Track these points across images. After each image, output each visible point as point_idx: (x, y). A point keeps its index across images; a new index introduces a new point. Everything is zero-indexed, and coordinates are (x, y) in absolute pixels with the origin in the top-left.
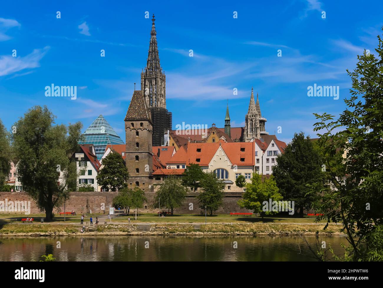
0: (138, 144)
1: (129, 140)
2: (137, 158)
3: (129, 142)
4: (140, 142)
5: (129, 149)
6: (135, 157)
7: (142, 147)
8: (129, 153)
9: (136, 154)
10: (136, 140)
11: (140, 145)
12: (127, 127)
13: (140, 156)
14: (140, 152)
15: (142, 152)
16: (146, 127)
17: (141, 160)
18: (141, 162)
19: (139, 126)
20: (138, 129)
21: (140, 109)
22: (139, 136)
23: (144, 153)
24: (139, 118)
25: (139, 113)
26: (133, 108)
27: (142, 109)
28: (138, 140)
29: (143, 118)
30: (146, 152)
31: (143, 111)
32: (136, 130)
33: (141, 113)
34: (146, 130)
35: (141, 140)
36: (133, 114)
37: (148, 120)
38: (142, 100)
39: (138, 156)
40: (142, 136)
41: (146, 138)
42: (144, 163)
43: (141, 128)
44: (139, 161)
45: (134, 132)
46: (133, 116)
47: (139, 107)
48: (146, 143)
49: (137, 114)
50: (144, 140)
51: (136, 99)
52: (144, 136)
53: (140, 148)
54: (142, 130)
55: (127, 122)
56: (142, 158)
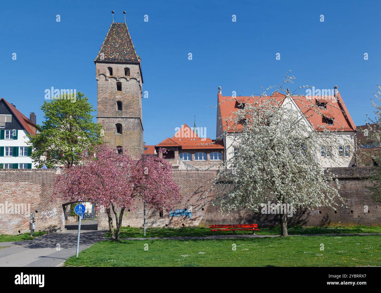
0: (120, 104)
1: (103, 96)
2: (119, 127)
3: (104, 99)
4: (124, 101)
5: (104, 112)
6: (114, 126)
7: (127, 109)
8: (104, 119)
9: (117, 121)
10: (117, 97)
11: (123, 106)
12: (100, 73)
13: (124, 125)
14: (125, 117)
15: (128, 117)
16: (135, 76)
17: (125, 132)
18: (126, 135)
19: (122, 73)
20: (120, 77)
21: (123, 48)
22: (121, 91)
23: (132, 120)
24: (123, 60)
25: (121, 53)
26: (111, 45)
27: (126, 47)
28: (121, 97)
29: (130, 61)
30: (136, 118)
31: (128, 50)
32: (117, 79)
33: (126, 53)
34: (135, 81)
35: (127, 98)
36: (111, 53)
37: (138, 64)
38: (127, 35)
39: (121, 124)
40: (128, 90)
41: (135, 95)
42: (132, 136)
43: (126, 77)
44: (123, 133)
45: (114, 82)
46: (111, 56)
47: (122, 44)
48: (135, 103)
49: (118, 55)
50: (131, 98)
51: (115, 34)
52: (131, 90)
53: (125, 110)
54: (128, 79)
55: (99, 64)
56: (128, 129)
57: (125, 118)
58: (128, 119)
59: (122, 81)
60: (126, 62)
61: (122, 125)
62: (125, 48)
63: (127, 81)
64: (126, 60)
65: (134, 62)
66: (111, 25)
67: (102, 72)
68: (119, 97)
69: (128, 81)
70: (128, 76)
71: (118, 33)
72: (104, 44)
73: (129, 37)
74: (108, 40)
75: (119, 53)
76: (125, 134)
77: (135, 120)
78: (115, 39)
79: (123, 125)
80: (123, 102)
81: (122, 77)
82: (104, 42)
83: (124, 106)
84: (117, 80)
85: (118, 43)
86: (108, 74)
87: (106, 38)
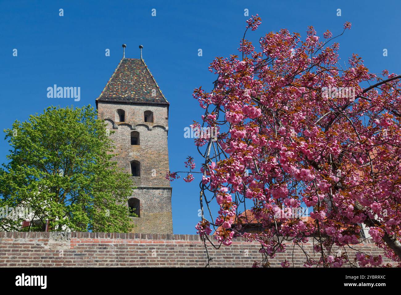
0: (135, 165)
4: (143, 160)
7: (149, 174)
9: (131, 194)
10: (131, 154)
12: (105, 118)
13: (144, 201)
14: (145, 186)
15: (151, 186)
16: (163, 122)
17: (146, 213)
18: (147, 220)
19: (141, 118)
20: (137, 124)
21: (141, 85)
22: (139, 145)
23: (157, 192)
24: (141, 100)
25: (139, 92)
26: (122, 82)
27: (146, 85)
28: (139, 154)
29: (154, 101)
30: (164, 189)
31: (149, 88)
32: (133, 127)
33: (146, 92)
34: (162, 130)
35: (148, 155)
36: (122, 91)
37: (167, 105)
38: (145, 71)
39: (138, 199)
40: (150, 143)
41: (161, 151)
42: (158, 222)
43: (147, 124)
44: (142, 216)
45: (127, 131)
46: (123, 95)
47: (139, 82)
48: (162, 164)
49: (133, 94)
50: (156, 155)
51: (128, 70)
52: (155, 143)
53: (145, 176)
54: (151, 127)
55: (104, 105)
56: (151, 207)
57: (145, 188)
58: (151, 191)
59: (141, 130)
60: (147, 102)
61: (138, 201)
62: (144, 85)
63: (149, 129)
64: (147, 100)
65: (160, 103)
66: (121, 61)
67: (108, 117)
68: (134, 153)
69: (151, 130)
70: (151, 123)
71: (132, 69)
72: (111, 81)
73: (149, 74)
74: (117, 76)
75: (135, 91)
76: (145, 218)
77: (163, 192)
78: (128, 76)
79: (142, 201)
80: (142, 163)
81: (141, 123)
82: (111, 79)
83: (143, 168)
84: (131, 129)
85: (132, 80)
86: (117, 120)
87: (114, 74)
